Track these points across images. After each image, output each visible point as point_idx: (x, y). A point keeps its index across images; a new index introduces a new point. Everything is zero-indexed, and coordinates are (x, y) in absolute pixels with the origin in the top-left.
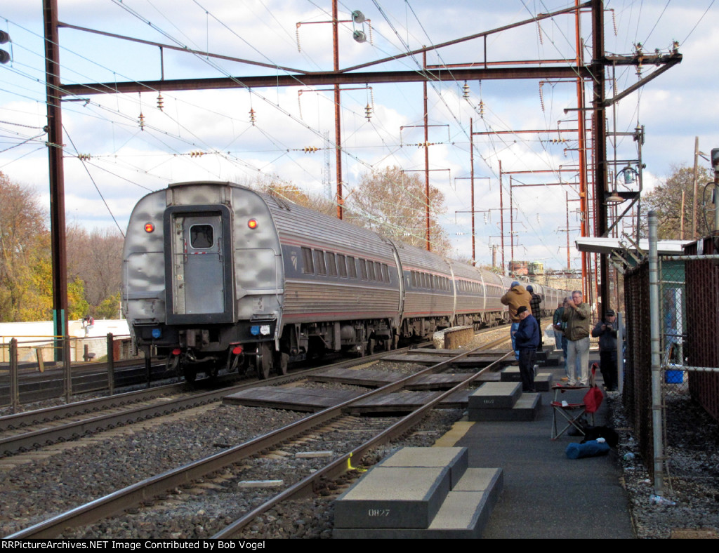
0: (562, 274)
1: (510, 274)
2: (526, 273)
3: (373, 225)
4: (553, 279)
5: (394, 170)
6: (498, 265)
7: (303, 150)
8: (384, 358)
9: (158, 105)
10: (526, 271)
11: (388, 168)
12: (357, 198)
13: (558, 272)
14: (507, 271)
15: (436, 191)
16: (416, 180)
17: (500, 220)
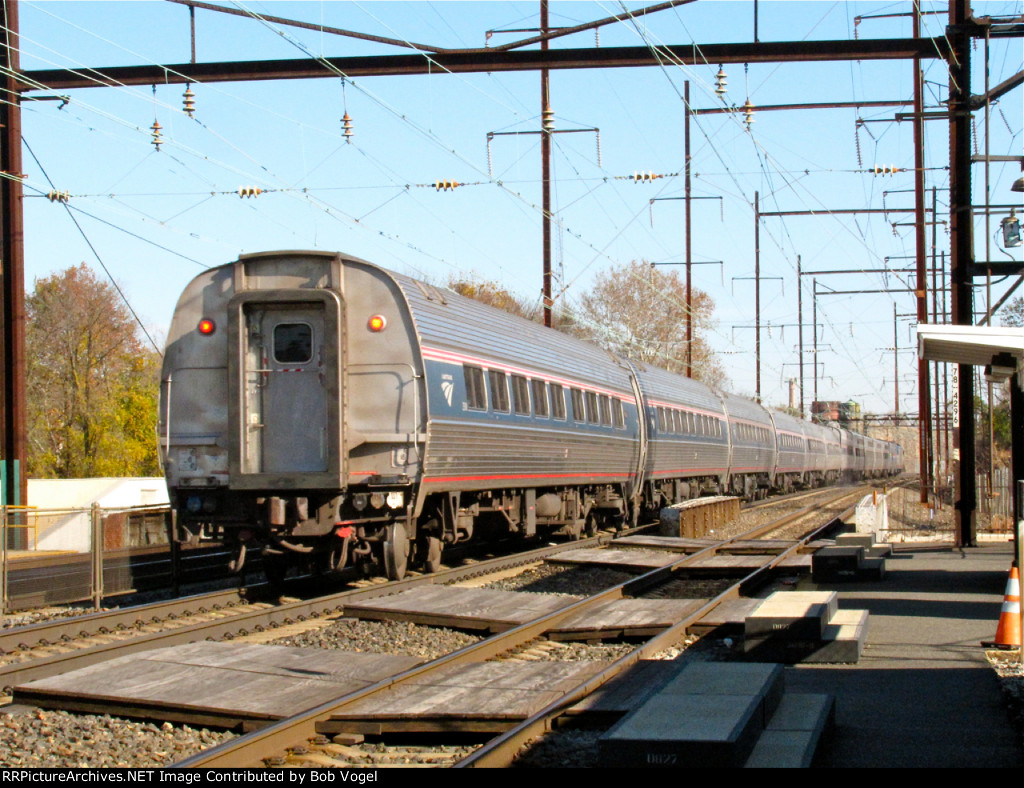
0: (887, 419)
1: (814, 420)
2: (836, 418)
3: (611, 344)
4: (874, 426)
5: (642, 266)
6: (796, 404)
7: (434, 185)
8: (554, 557)
9: (185, 106)
10: (836, 415)
11: (633, 263)
12: (589, 306)
13: (883, 417)
14: (809, 415)
15: (703, 296)
16: (674, 279)
17: (798, 343)
